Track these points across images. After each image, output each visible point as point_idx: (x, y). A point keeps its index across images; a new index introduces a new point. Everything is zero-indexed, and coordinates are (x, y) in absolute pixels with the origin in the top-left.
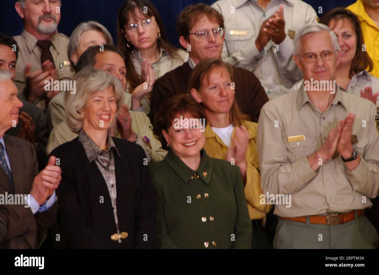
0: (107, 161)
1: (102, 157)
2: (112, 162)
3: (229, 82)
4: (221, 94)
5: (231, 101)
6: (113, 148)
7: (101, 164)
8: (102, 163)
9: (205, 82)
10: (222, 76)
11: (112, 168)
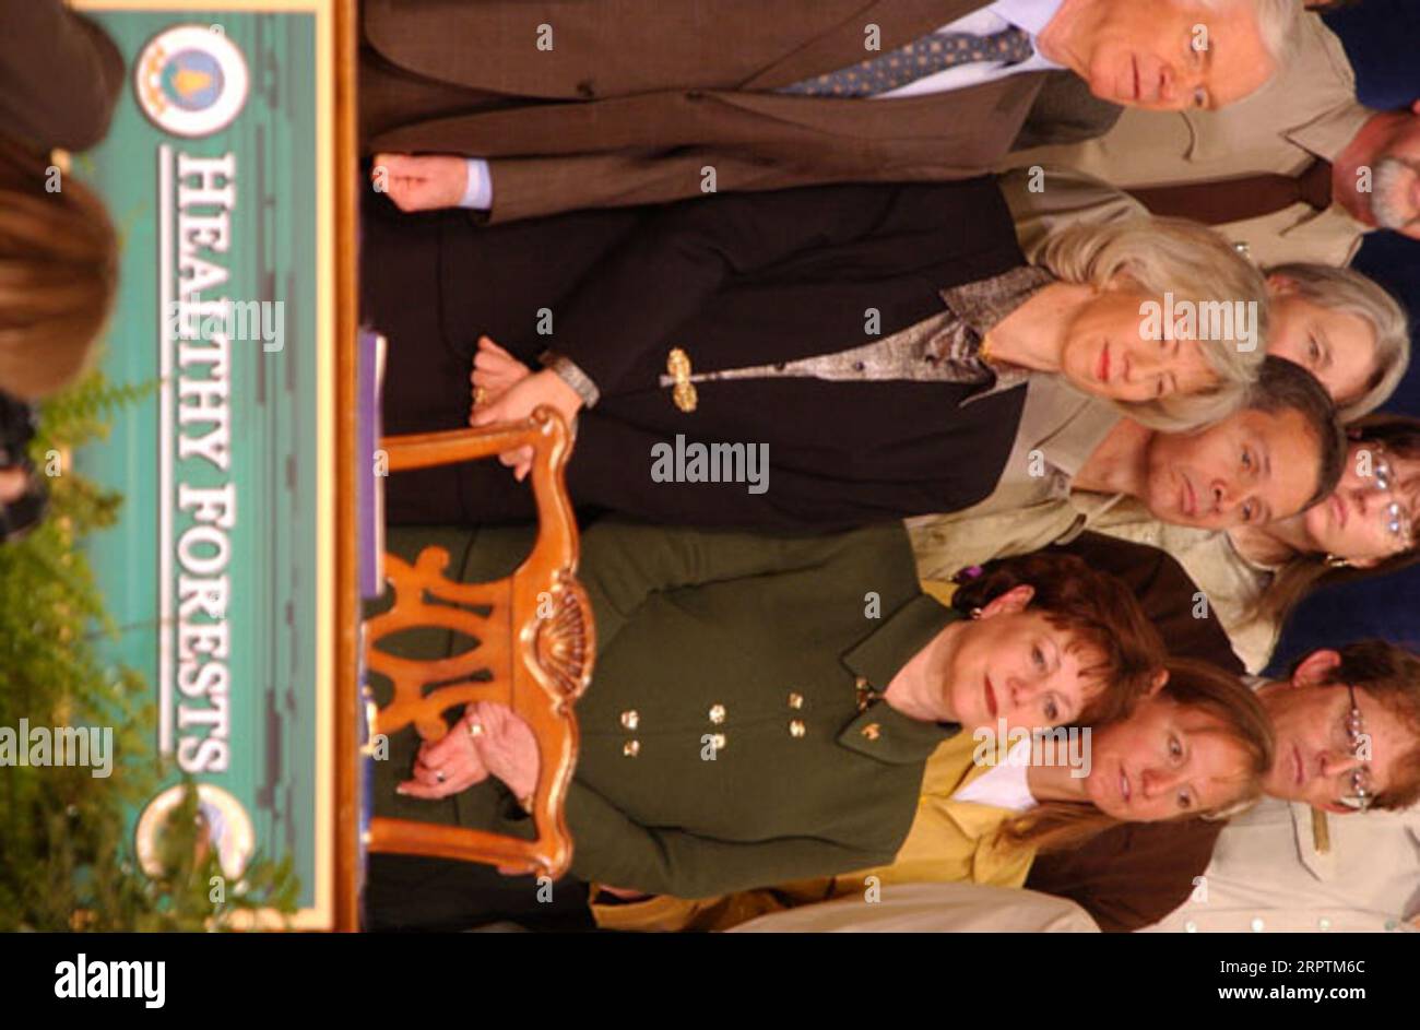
0: (945, 351)
1: (959, 337)
2: (943, 374)
3: (1194, 806)
4: (1149, 776)
5: (1124, 813)
6: (992, 380)
7: (935, 331)
8: (939, 336)
9: (1199, 718)
10: (1215, 780)
11: (923, 372)
